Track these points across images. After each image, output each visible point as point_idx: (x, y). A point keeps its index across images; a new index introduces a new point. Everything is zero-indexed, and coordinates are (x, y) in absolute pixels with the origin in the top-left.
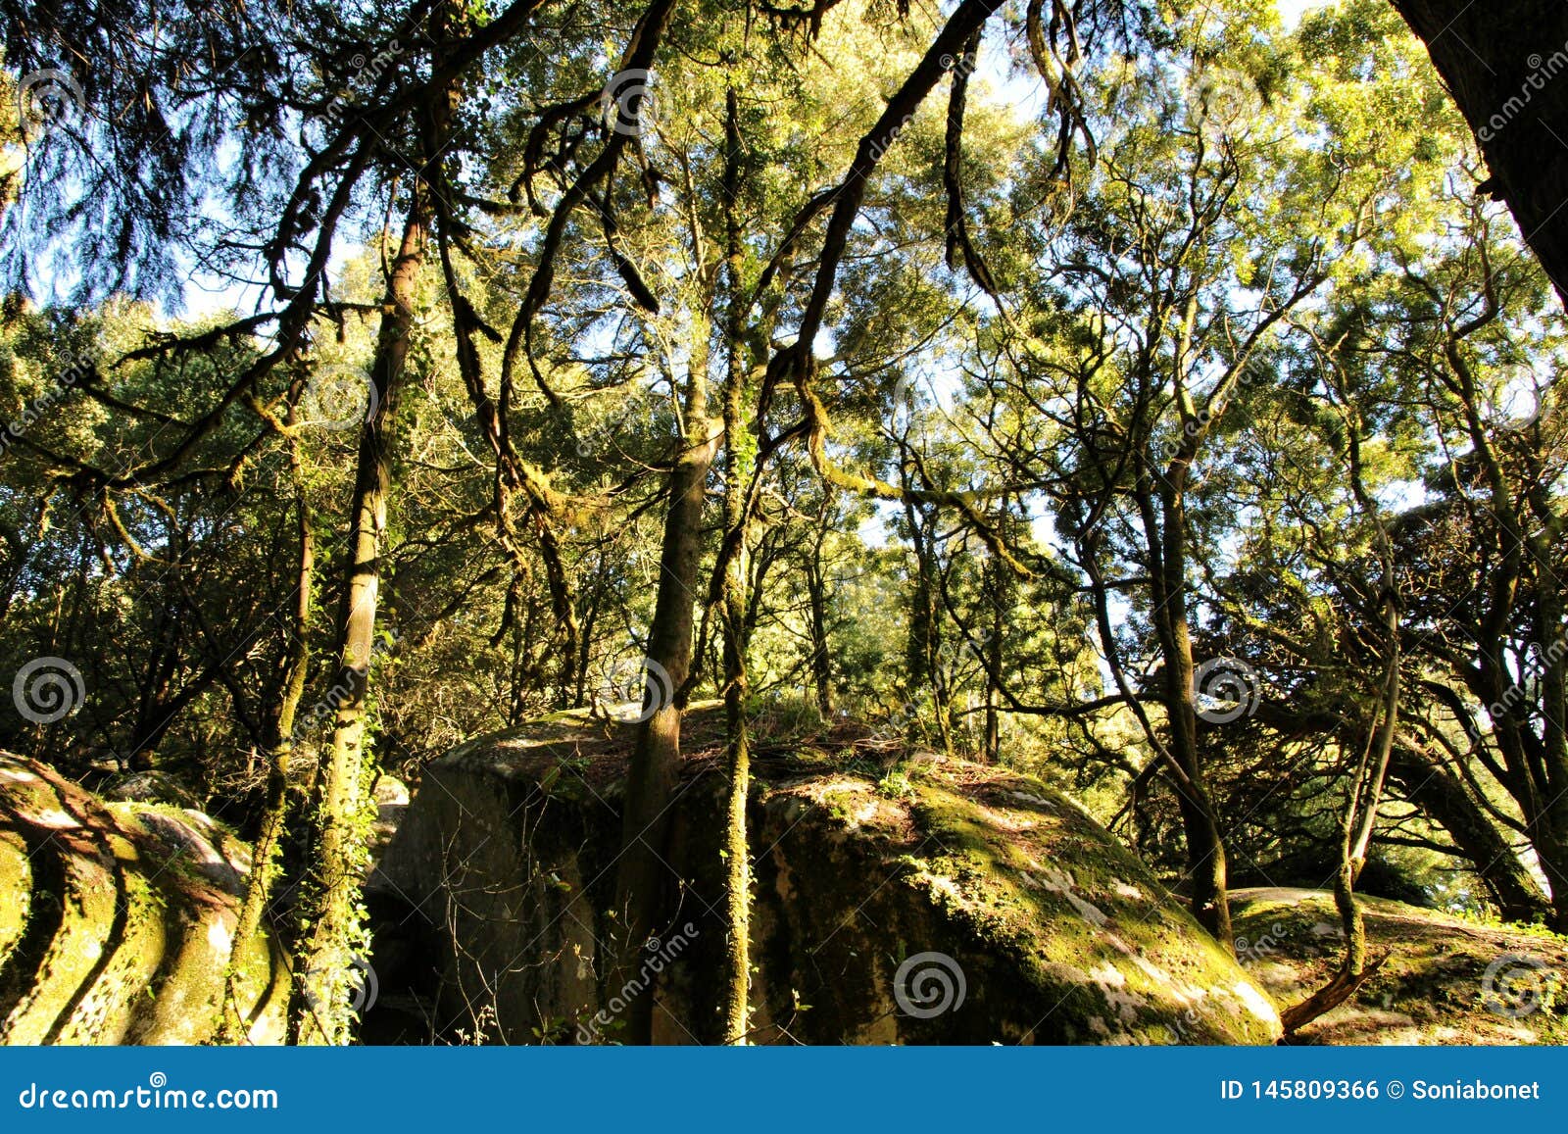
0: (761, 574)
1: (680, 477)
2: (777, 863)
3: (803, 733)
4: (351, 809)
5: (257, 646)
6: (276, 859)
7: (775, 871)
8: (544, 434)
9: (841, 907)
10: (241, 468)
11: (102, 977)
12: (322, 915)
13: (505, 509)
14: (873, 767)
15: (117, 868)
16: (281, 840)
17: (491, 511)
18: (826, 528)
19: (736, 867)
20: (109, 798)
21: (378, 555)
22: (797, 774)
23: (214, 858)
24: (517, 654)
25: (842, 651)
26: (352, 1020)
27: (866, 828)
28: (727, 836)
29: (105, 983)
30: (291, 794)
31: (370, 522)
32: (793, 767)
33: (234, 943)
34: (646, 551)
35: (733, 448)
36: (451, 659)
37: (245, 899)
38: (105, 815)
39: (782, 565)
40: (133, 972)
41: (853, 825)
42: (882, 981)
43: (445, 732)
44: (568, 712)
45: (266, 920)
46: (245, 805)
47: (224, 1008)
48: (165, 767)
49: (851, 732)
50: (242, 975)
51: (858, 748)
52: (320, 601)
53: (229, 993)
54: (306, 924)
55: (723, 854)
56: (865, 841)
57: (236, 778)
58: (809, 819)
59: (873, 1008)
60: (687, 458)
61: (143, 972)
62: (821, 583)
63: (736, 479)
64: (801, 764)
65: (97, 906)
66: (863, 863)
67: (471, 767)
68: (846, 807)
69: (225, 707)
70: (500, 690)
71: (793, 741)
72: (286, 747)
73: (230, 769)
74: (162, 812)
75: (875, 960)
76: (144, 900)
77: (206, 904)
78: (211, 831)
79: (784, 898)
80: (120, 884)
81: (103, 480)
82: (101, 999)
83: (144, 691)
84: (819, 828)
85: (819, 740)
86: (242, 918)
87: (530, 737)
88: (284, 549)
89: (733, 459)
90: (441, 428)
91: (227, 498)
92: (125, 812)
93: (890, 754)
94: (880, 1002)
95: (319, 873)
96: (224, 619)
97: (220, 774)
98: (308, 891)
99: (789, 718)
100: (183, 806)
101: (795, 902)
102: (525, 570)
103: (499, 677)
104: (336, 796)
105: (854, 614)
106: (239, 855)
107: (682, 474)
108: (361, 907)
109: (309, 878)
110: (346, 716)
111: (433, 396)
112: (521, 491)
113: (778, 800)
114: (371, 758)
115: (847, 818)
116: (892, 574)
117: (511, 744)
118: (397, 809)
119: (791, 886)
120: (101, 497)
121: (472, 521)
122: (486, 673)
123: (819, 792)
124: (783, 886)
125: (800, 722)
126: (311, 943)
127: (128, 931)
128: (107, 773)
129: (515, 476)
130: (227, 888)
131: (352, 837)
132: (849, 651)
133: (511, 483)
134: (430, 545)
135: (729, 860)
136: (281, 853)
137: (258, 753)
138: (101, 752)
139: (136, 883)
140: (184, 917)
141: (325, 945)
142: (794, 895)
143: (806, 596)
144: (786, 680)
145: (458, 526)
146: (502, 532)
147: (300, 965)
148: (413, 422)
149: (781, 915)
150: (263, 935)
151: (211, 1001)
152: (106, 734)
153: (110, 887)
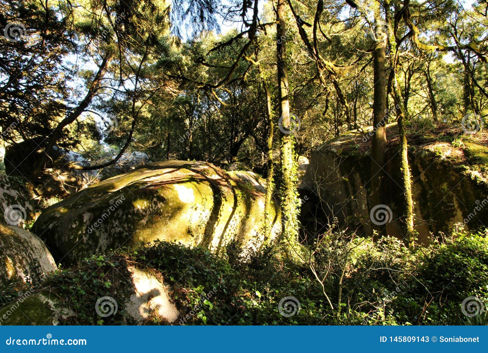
0: (409, 79)
1: (377, 54)
2: (420, 171)
3: (426, 129)
4: (290, 166)
5: (259, 124)
6: (272, 182)
7: (419, 173)
8: (332, 47)
9: (441, 182)
10: (246, 76)
11: (234, 216)
12: (287, 195)
13: (321, 75)
14: (449, 138)
15: (233, 188)
16: (273, 177)
17: (318, 76)
18: (430, 61)
19: (406, 173)
20: (227, 170)
21: (287, 94)
22: (425, 143)
23: (257, 184)
24: (335, 116)
25: (441, 100)
26: (298, 223)
27: (448, 158)
28: (402, 164)
29: (235, 217)
30: (275, 164)
31: (284, 85)
32: (423, 141)
33: (265, 205)
34: (369, 79)
35: (391, 43)
36: (315, 119)
37: (266, 194)
38: (227, 175)
39: (416, 75)
40: (241, 214)
41: (443, 157)
42: (457, 204)
43: (316, 141)
44: (352, 131)
45: (272, 199)
46: (263, 168)
47: (265, 222)
48: (241, 161)
49: (442, 127)
50: (268, 213)
51: (445, 132)
52: (274, 110)
53: (266, 218)
54: (283, 198)
55: (401, 169)
56: (448, 162)
57: (259, 161)
58: (429, 156)
59: (454, 213)
60: (378, 47)
61: (243, 214)
62: (431, 80)
63: (393, 52)
64: (426, 139)
65: (230, 198)
66: (448, 169)
67: (325, 151)
68: (441, 151)
69: (253, 142)
70: (331, 127)
71: (423, 132)
72: (271, 151)
73: (258, 159)
74: (241, 173)
75: (454, 198)
76: (241, 196)
77: (256, 196)
78: (255, 177)
79: (423, 181)
80: (234, 192)
81: (211, 87)
82: (234, 221)
83: (231, 140)
84: (432, 159)
85: (431, 131)
86: (266, 198)
87: (341, 141)
88: (262, 95)
89: (391, 46)
90: (301, 52)
91: (244, 85)
92: (232, 174)
93: (456, 133)
94: (457, 211)
95: (284, 184)
96: (249, 117)
97: (255, 161)
98: (282, 190)
99: (422, 125)
100: (246, 171)
101: (427, 182)
102: (330, 92)
103: (330, 123)
104: (286, 163)
105: (445, 87)
106: (263, 182)
107: (376, 53)
108: (297, 192)
109: (282, 186)
110: (285, 141)
111: (296, 43)
112: (325, 69)
113: (419, 151)
114: (294, 152)
115: (441, 155)
116: (457, 72)
117: (335, 143)
118: (305, 165)
119: (425, 177)
120: (211, 92)
121: (312, 80)
122: (327, 122)
123: (432, 148)
124: (423, 177)
125: (425, 126)
126: (285, 203)
127: (238, 204)
128: (226, 164)
129: (322, 65)
130: (261, 191)
131: (292, 174)
132: (444, 100)
133: (321, 67)
134: (304, 86)
135: (403, 171)
136: (274, 180)
137: (264, 153)
138: (223, 158)
139: (238, 192)
140: (251, 200)
141: (289, 203)
142: (426, 180)
143: (426, 84)
144: (423, 112)
145: (310, 81)
146: (321, 82)
147: (283, 209)
148: (291, 54)
149: (423, 186)
150: (272, 202)
151: (261, 220)
152: (223, 153)
153: (232, 193)
